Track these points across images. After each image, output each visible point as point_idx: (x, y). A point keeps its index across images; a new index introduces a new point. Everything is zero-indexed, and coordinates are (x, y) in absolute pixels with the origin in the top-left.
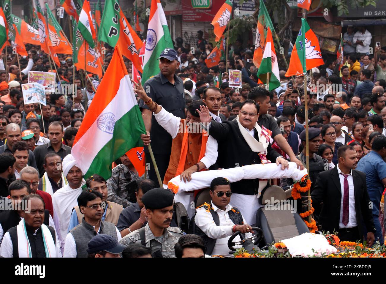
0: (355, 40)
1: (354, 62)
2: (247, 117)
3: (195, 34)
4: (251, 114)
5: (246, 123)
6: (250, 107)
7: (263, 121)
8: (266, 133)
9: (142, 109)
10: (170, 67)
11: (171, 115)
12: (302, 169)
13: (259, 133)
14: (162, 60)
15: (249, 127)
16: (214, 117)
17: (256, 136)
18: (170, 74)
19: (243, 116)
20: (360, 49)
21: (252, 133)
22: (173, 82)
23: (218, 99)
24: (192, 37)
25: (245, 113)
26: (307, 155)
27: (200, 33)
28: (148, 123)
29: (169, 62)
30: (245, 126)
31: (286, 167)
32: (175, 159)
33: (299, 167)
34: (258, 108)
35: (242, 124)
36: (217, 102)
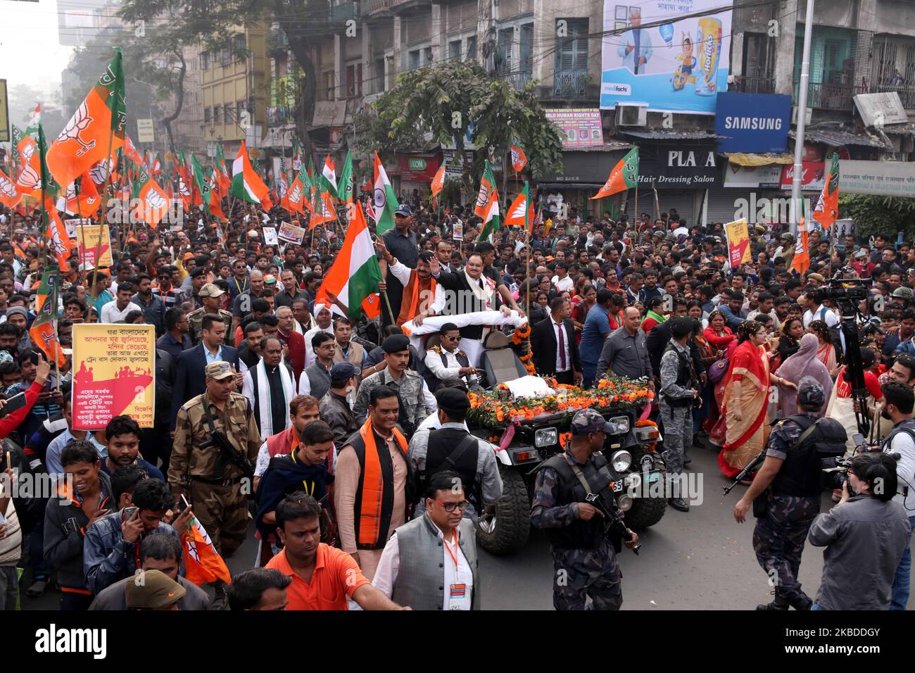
0: (549, 201)
1: (547, 219)
2: (474, 267)
3: (412, 192)
4: (478, 266)
5: (472, 273)
6: (476, 259)
7: (487, 272)
8: (490, 283)
9: (379, 259)
10: (405, 221)
11: (403, 266)
12: (523, 317)
13: (484, 283)
14: (397, 215)
15: (475, 277)
16: (445, 267)
17: (481, 285)
18: (405, 227)
19: (470, 267)
20: (552, 209)
21: (477, 283)
22: (407, 235)
23: (449, 252)
24: (409, 194)
25: (472, 265)
26: (528, 304)
27: (416, 191)
28: (384, 272)
29: (403, 217)
30: (472, 276)
31: (508, 315)
32: (407, 306)
33: (521, 315)
34: (483, 259)
35: (469, 274)
36: (447, 254)
